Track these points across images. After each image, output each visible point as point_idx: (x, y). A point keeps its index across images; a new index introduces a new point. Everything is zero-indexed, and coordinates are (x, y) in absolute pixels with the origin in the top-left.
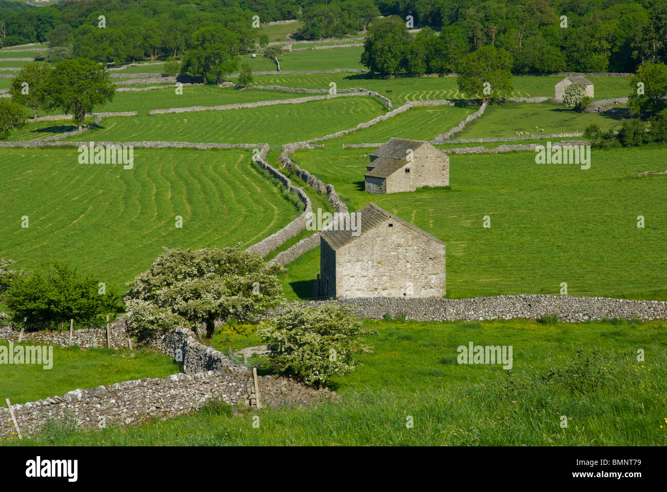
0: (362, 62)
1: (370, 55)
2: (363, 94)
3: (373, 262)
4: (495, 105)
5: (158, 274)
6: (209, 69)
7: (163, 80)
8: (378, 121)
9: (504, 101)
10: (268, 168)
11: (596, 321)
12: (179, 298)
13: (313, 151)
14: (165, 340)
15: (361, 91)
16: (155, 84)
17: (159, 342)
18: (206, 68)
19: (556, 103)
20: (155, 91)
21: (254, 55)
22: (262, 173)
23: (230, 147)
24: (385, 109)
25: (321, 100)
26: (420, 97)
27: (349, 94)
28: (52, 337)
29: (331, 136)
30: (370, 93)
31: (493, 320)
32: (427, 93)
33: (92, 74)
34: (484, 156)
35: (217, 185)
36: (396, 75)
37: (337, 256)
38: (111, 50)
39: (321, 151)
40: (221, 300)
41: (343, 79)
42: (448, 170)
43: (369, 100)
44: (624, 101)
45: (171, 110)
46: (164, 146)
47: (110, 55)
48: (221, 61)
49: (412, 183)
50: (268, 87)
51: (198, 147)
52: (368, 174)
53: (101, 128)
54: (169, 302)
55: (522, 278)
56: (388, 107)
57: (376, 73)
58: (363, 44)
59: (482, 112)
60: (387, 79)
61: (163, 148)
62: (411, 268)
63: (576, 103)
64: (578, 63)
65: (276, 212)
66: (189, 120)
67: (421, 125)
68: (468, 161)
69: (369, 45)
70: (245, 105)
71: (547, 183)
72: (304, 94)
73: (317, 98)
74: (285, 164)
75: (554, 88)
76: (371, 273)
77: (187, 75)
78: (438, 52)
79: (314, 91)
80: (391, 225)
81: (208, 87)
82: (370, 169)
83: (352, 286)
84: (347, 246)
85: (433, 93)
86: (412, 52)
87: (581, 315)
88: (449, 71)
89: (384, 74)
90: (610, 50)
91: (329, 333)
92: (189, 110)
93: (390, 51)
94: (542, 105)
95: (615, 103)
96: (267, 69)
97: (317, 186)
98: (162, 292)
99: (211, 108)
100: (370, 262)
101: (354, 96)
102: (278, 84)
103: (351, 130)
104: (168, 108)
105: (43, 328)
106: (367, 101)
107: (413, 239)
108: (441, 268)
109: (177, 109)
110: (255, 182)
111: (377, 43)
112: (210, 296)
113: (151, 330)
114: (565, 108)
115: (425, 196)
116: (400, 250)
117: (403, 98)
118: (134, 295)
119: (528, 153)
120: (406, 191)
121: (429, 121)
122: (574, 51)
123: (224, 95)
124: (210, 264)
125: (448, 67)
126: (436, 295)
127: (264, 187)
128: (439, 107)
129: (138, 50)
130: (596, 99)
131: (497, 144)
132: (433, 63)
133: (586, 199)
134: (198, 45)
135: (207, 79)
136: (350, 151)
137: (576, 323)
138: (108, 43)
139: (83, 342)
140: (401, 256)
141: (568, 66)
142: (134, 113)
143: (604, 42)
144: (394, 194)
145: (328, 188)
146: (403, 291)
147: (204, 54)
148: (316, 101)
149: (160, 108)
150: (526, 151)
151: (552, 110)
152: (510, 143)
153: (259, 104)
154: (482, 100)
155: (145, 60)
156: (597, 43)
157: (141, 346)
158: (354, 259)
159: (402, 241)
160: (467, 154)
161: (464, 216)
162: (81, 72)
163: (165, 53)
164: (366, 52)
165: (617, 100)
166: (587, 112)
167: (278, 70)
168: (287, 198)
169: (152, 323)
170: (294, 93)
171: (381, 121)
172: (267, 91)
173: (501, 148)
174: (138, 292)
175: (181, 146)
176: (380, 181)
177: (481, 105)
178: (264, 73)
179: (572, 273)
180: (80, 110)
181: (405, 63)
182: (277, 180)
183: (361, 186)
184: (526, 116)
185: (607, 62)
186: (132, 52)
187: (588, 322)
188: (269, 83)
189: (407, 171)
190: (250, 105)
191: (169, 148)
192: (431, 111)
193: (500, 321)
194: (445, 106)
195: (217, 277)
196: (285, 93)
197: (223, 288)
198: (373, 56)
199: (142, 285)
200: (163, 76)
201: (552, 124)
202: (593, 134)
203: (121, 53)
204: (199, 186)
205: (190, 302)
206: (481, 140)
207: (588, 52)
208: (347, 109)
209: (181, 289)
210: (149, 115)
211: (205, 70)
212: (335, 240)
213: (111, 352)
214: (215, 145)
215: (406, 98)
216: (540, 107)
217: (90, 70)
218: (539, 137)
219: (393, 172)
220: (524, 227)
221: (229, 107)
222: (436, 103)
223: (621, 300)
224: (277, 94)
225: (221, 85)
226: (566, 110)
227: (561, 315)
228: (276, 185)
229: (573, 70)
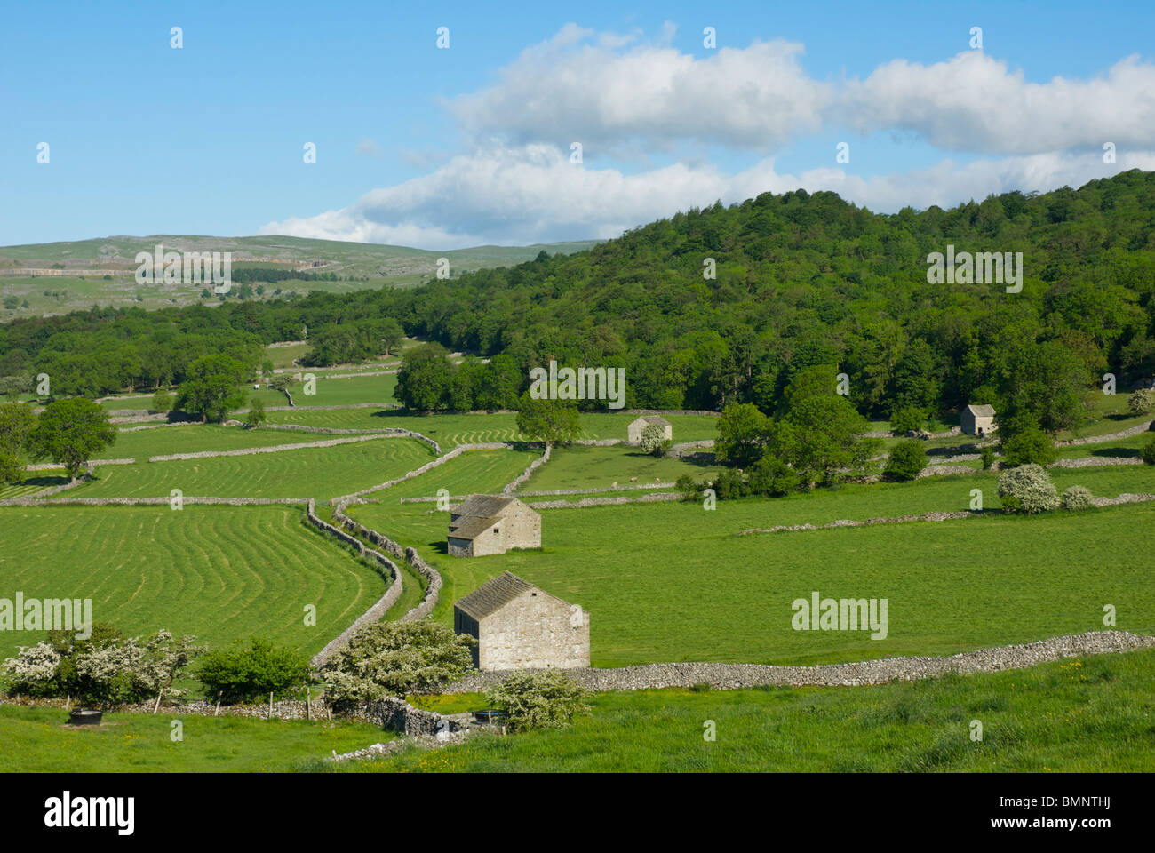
0: (395, 396)
1: (405, 389)
2: (403, 435)
3: (516, 633)
4: (560, 449)
5: (358, 646)
6: (210, 406)
7: (151, 418)
8: (428, 468)
9: (570, 444)
10: (328, 529)
11: (747, 688)
12: (380, 669)
13: (366, 506)
14: (368, 710)
15: (400, 431)
16: (142, 423)
17: (361, 712)
18: (207, 404)
19: (630, 447)
20: (145, 432)
21: (257, 386)
22: (322, 535)
23: (268, 502)
24: (433, 454)
25: (353, 443)
26: (471, 439)
27: (386, 436)
28: (250, 709)
29: (378, 487)
30: (411, 435)
31: (646, 689)
32: (479, 434)
33: (90, 416)
34: (566, 511)
35: (275, 548)
36: (436, 411)
37: (481, 627)
38: (83, 381)
39: (376, 506)
40: (419, 670)
41: (372, 415)
42: (539, 530)
43: (411, 442)
44: (709, 445)
45: (175, 457)
46: (191, 502)
47: (81, 386)
48: (225, 396)
49: (501, 545)
50: (284, 426)
51: (231, 502)
52: (452, 535)
53: (96, 479)
54: (369, 673)
55: (657, 648)
56: (436, 450)
57: (411, 409)
58: (395, 371)
59: (548, 458)
60: (424, 416)
61: (190, 505)
62: (554, 638)
63: (655, 447)
64: (650, 399)
65: (359, 580)
66: (200, 469)
67: (479, 473)
68: (550, 516)
69: (403, 377)
70: (264, 450)
71: (645, 542)
72: (330, 435)
73: (349, 440)
74: (344, 522)
75: (627, 429)
76: (515, 644)
77: (181, 412)
78: (485, 385)
79: (342, 431)
80: (534, 595)
81: (208, 427)
82: (452, 529)
83: (496, 658)
84: (490, 617)
85: (485, 434)
86: (455, 385)
87: (733, 682)
88: (500, 407)
89: (421, 411)
90: (686, 383)
91: (554, 696)
92: (196, 455)
93: (428, 383)
94: (613, 449)
95: (697, 446)
96: (277, 404)
97: (392, 549)
98: (363, 664)
99: (224, 454)
100: (514, 633)
101: (392, 438)
102: (294, 422)
103: (399, 480)
104: (172, 453)
105: (235, 702)
106: (408, 443)
107: (556, 608)
108: (585, 638)
109: (183, 455)
110: (317, 545)
111: (413, 374)
112: (409, 667)
113: (354, 701)
114: (641, 452)
115: (517, 559)
116: (544, 619)
117: (450, 439)
118: (331, 666)
119: (614, 508)
120: (495, 553)
121: (487, 468)
122: (645, 385)
123: (231, 436)
124: (405, 636)
125: (498, 402)
126: (581, 665)
127: (330, 551)
128: (496, 451)
129: (113, 380)
130: (676, 441)
131: (578, 497)
132: (481, 398)
133: (695, 560)
134: (196, 376)
135: (207, 417)
136: (410, 506)
137: (729, 691)
138: (78, 372)
139: (283, 714)
140: (545, 626)
141: (638, 402)
142: (131, 461)
143: (678, 374)
144: (482, 557)
145: (407, 551)
146: (547, 662)
147: (205, 387)
148: (348, 444)
149: (162, 454)
150: (612, 505)
151: (626, 455)
152: (591, 496)
153: (280, 448)
154: (545, 443)
155: (120, 393)
156: (671, 376)
157: (340, 717)
158: (498, 630)
159: (546, 611)
160: (547, 509)
161: (569, 582)
162: (77, 415)
163: (145, 383)
164: (400, 384)
165: (699, 443)
166: (667, 458)
167: (291, 405)
168: (363, 563)
169: (355, 693)
170: (318, 434)
171: (432, 469)
172: (284, 431)
173: (584, 502)
174: (337, 665)
175: (211, 502)
176: (465, 543)
177: (545, 448)
178: (275, 409)
179: (706, 641)
180: (74, 459)
181: (446, 397)
182: (346, 543)
183: (442, 548)
184: (598, 461)
185: (683, 398)
186: (107, 383)
187: (740, 689)
188: (282, 422)
189: (496, 531)
190: (269, 450)
191: (197, 504)
192: (487, 456)
193: (652, 690)
194: (502, 449)
195: (414, 649)
196: (305, 435)
197: (420, 659)
198: (409, 389)
199: (343, 658)
200: (151, 413)
201: (629, 472)
202: (686, 485)
203: (95, 384)
204: (255, 551)
205: (391, 672)
206: (558, 493)
207: (660, 385)
208: (387, 453)
209: (383, 661)
210: (149, 462)
211: (205, 406)
212: (474, 610)
213: (312, 723)
214: (251, 500)
215: (454, 440)
216: (612, 451)
217: (87, 412)
218: (623, 489)
219: (481, 532)
220: (638, 593)
221: (245, 452)
222: (492, 446)
223: (771, 667)
224: (296, 435)
225: (224, 424)
226: (644, 455)
227: (713, 683)
228: (344, 548)
229: (643, 407)
